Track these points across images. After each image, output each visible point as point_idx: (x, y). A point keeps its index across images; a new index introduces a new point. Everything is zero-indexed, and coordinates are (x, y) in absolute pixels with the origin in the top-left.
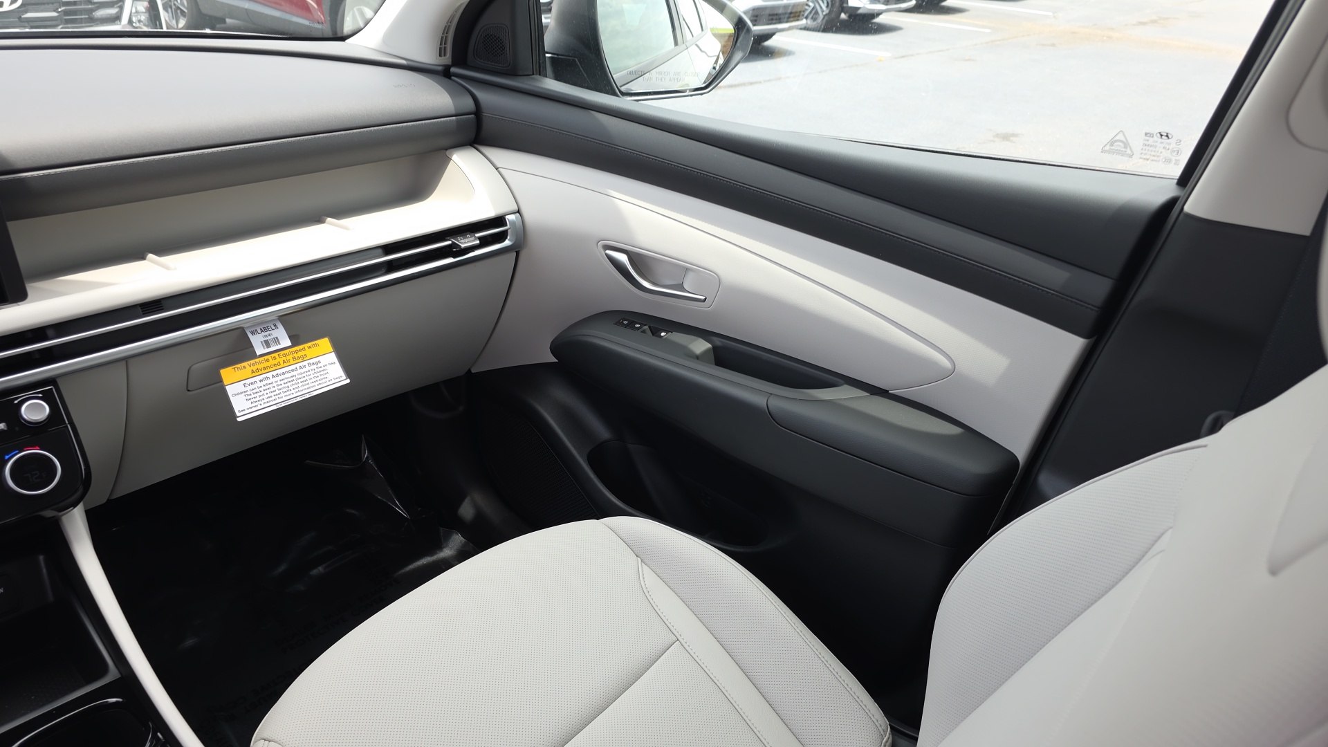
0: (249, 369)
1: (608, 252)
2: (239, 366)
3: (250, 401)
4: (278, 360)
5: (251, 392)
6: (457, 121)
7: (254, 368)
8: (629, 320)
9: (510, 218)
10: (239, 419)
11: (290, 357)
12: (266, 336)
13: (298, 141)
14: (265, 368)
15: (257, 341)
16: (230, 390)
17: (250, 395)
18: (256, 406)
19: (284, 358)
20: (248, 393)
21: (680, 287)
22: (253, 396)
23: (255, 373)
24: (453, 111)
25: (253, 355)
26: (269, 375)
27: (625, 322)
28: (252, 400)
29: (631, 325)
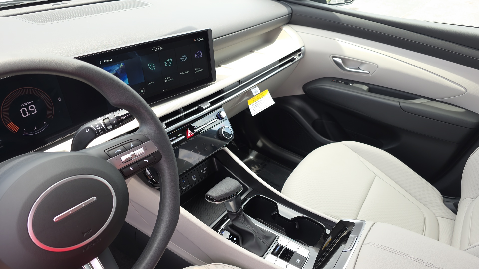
0: (253, 100)
1: (334, 58)
2: (251, 99)
3: (254, 110)
4: (259, 97)
6: (288, 16)
7: (254, 100)
8: (336, 80)
9: (302, 48)
10: (252, 116)
11: (260, 96)
12: (255, 90)
13: (259, 26)
14: (256, 100)
15: (253, 91)
16: (250, 107)
17: (254, 108)
18: (255, 112)
19: (259, 96)
21: (359, 68)
23: (254, 101)
24: (287, 14)
25: (253, 96)
26: (257, 102)
27: (335, 81)
29: (337, 82)
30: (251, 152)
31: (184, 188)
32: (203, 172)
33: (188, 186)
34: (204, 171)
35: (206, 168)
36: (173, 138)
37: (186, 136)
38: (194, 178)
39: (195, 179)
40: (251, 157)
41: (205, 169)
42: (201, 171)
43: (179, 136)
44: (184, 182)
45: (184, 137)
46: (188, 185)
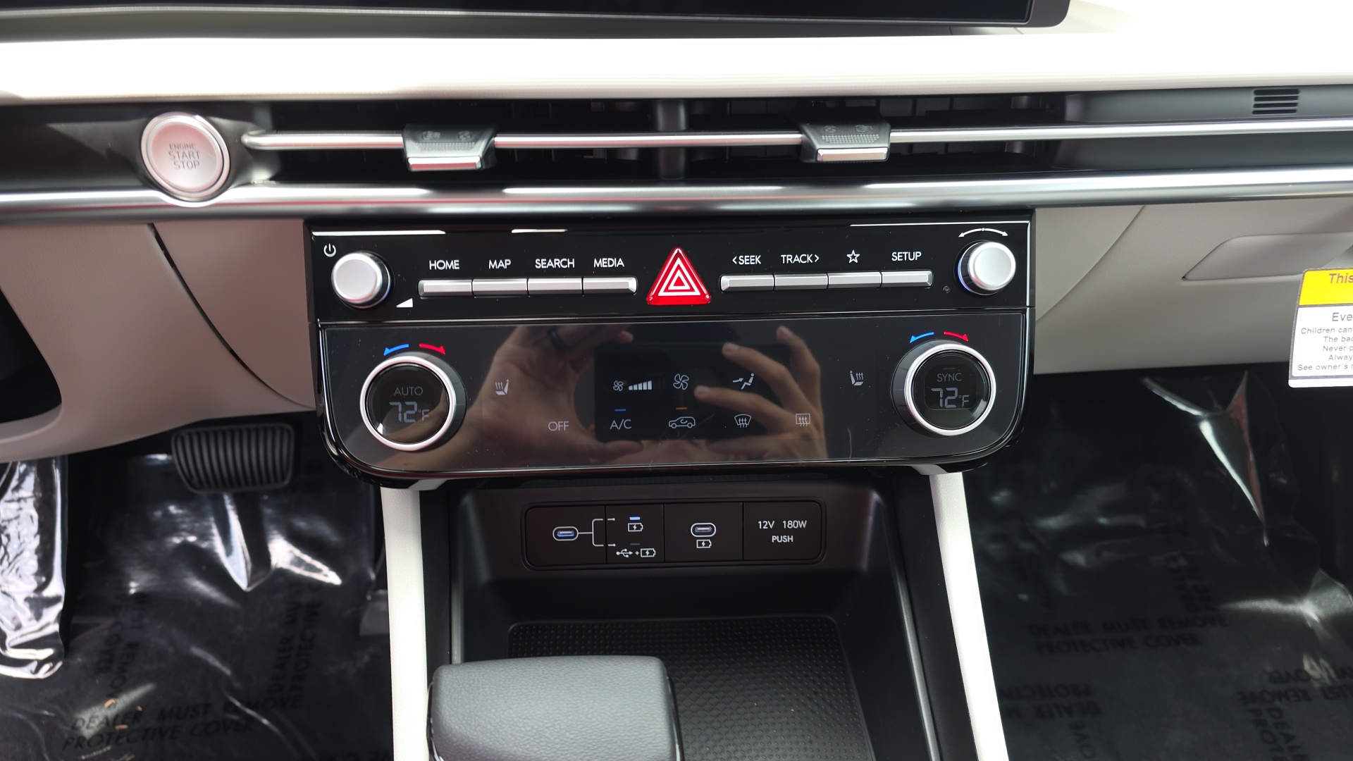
2: (1343, 272)
3: (1329, 353)
5: (1339, 336)
10: (1293, 384)
16: (1304, 318)
17: (1336, 339)
18: (1335, 367)
20: (1331, 334)
22: (1339, 344)
28: (1333, 353)
30: (1324, 586)
31: (625, 553)
32: (774, 538)
33: (648, 553)
34: (780, 530)
35: (803, 524)
36: (558, 263)
37: (647, 283)
38: (704, 533)
39: (704, 544)
40: (1310, 609)
41: (791, 524)
42: (767, 525)
43: (602, 263)
44: (639, 527)
45: (631, 284)
46: (651, 553)
